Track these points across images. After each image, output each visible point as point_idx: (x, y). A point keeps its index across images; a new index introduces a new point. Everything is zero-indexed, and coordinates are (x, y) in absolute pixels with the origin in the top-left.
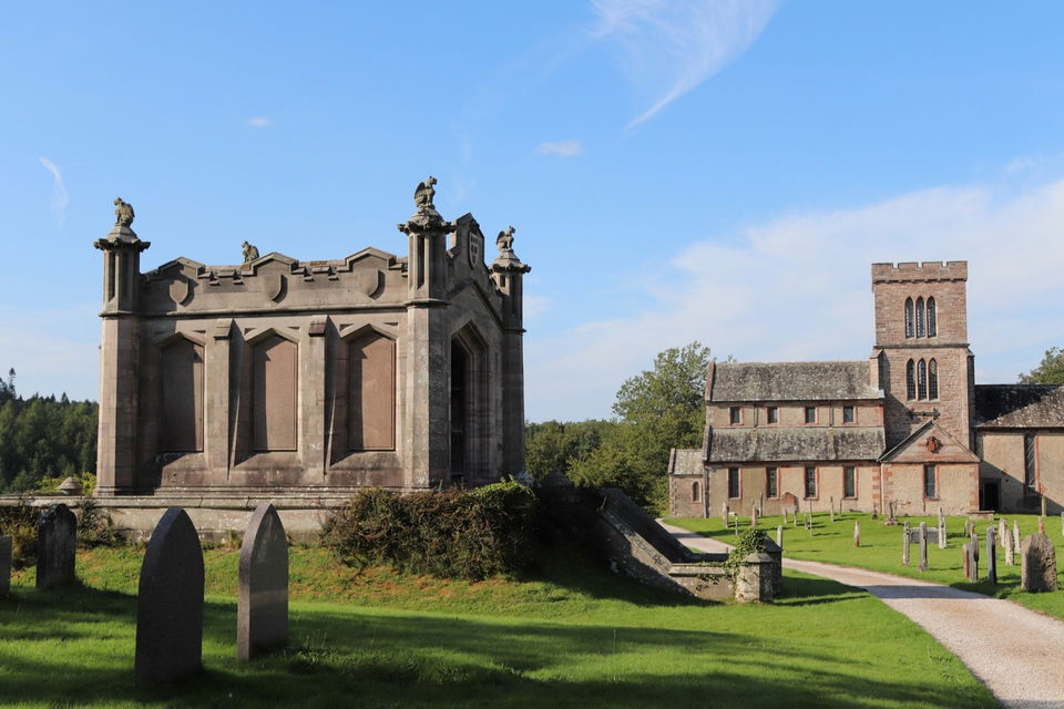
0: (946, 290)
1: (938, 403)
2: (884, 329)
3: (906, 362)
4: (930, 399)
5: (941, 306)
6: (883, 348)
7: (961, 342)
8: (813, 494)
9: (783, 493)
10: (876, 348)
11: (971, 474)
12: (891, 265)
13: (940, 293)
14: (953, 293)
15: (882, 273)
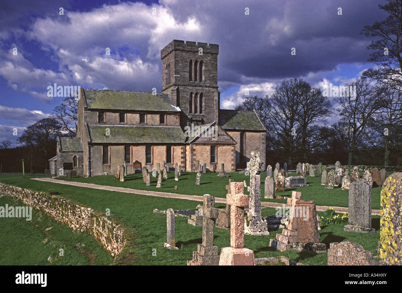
0: (209, 58)
1: (203, 116)
2: (179, 76)
3: (189, 94)
4: (200, 114)
5: (206, 66)
6: (178, 85)
7: (215, 85)
8: (150, 162)
9: (134, 161)
10: (175, 85)
11: (232, 150)
12: (183, 42)
13: (206, 59)
14: (212, 60)
15: (179, 46)
